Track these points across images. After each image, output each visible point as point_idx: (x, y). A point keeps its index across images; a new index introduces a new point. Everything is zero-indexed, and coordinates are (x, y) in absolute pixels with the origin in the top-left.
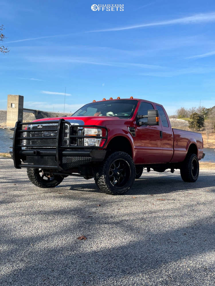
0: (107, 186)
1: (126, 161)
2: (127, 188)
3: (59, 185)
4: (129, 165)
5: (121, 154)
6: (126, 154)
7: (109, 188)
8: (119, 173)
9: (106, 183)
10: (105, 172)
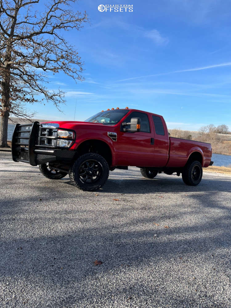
0: (76, 183)
1: (99, 162)
2: (97, 186)
3: (63, 178)
4: (102, 166)
5: (93, 155)
6: (98, 156)
7: (77, 185)
8: (91, 172)
9: (74, 179)
10: (74, 171)
